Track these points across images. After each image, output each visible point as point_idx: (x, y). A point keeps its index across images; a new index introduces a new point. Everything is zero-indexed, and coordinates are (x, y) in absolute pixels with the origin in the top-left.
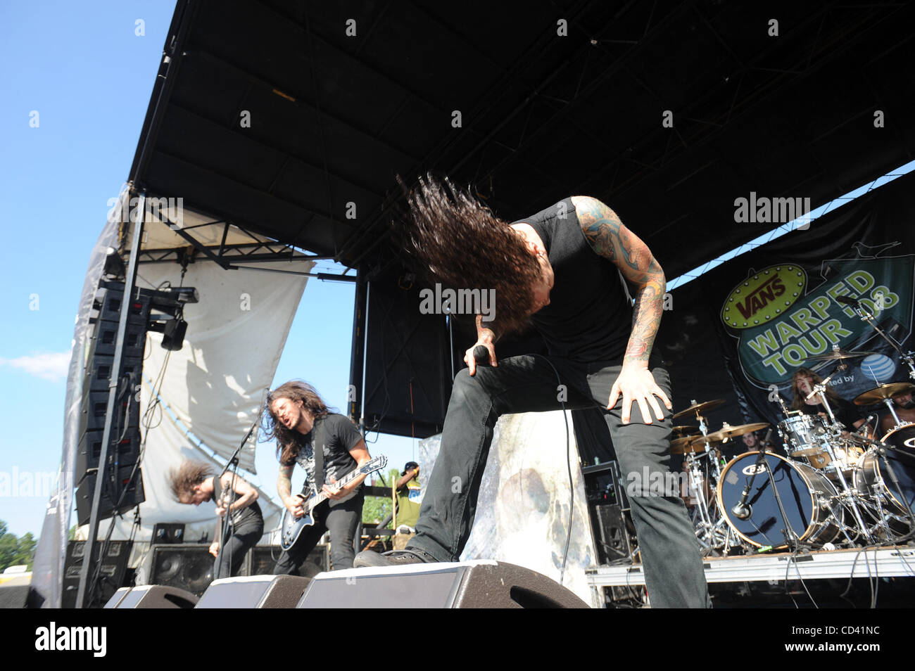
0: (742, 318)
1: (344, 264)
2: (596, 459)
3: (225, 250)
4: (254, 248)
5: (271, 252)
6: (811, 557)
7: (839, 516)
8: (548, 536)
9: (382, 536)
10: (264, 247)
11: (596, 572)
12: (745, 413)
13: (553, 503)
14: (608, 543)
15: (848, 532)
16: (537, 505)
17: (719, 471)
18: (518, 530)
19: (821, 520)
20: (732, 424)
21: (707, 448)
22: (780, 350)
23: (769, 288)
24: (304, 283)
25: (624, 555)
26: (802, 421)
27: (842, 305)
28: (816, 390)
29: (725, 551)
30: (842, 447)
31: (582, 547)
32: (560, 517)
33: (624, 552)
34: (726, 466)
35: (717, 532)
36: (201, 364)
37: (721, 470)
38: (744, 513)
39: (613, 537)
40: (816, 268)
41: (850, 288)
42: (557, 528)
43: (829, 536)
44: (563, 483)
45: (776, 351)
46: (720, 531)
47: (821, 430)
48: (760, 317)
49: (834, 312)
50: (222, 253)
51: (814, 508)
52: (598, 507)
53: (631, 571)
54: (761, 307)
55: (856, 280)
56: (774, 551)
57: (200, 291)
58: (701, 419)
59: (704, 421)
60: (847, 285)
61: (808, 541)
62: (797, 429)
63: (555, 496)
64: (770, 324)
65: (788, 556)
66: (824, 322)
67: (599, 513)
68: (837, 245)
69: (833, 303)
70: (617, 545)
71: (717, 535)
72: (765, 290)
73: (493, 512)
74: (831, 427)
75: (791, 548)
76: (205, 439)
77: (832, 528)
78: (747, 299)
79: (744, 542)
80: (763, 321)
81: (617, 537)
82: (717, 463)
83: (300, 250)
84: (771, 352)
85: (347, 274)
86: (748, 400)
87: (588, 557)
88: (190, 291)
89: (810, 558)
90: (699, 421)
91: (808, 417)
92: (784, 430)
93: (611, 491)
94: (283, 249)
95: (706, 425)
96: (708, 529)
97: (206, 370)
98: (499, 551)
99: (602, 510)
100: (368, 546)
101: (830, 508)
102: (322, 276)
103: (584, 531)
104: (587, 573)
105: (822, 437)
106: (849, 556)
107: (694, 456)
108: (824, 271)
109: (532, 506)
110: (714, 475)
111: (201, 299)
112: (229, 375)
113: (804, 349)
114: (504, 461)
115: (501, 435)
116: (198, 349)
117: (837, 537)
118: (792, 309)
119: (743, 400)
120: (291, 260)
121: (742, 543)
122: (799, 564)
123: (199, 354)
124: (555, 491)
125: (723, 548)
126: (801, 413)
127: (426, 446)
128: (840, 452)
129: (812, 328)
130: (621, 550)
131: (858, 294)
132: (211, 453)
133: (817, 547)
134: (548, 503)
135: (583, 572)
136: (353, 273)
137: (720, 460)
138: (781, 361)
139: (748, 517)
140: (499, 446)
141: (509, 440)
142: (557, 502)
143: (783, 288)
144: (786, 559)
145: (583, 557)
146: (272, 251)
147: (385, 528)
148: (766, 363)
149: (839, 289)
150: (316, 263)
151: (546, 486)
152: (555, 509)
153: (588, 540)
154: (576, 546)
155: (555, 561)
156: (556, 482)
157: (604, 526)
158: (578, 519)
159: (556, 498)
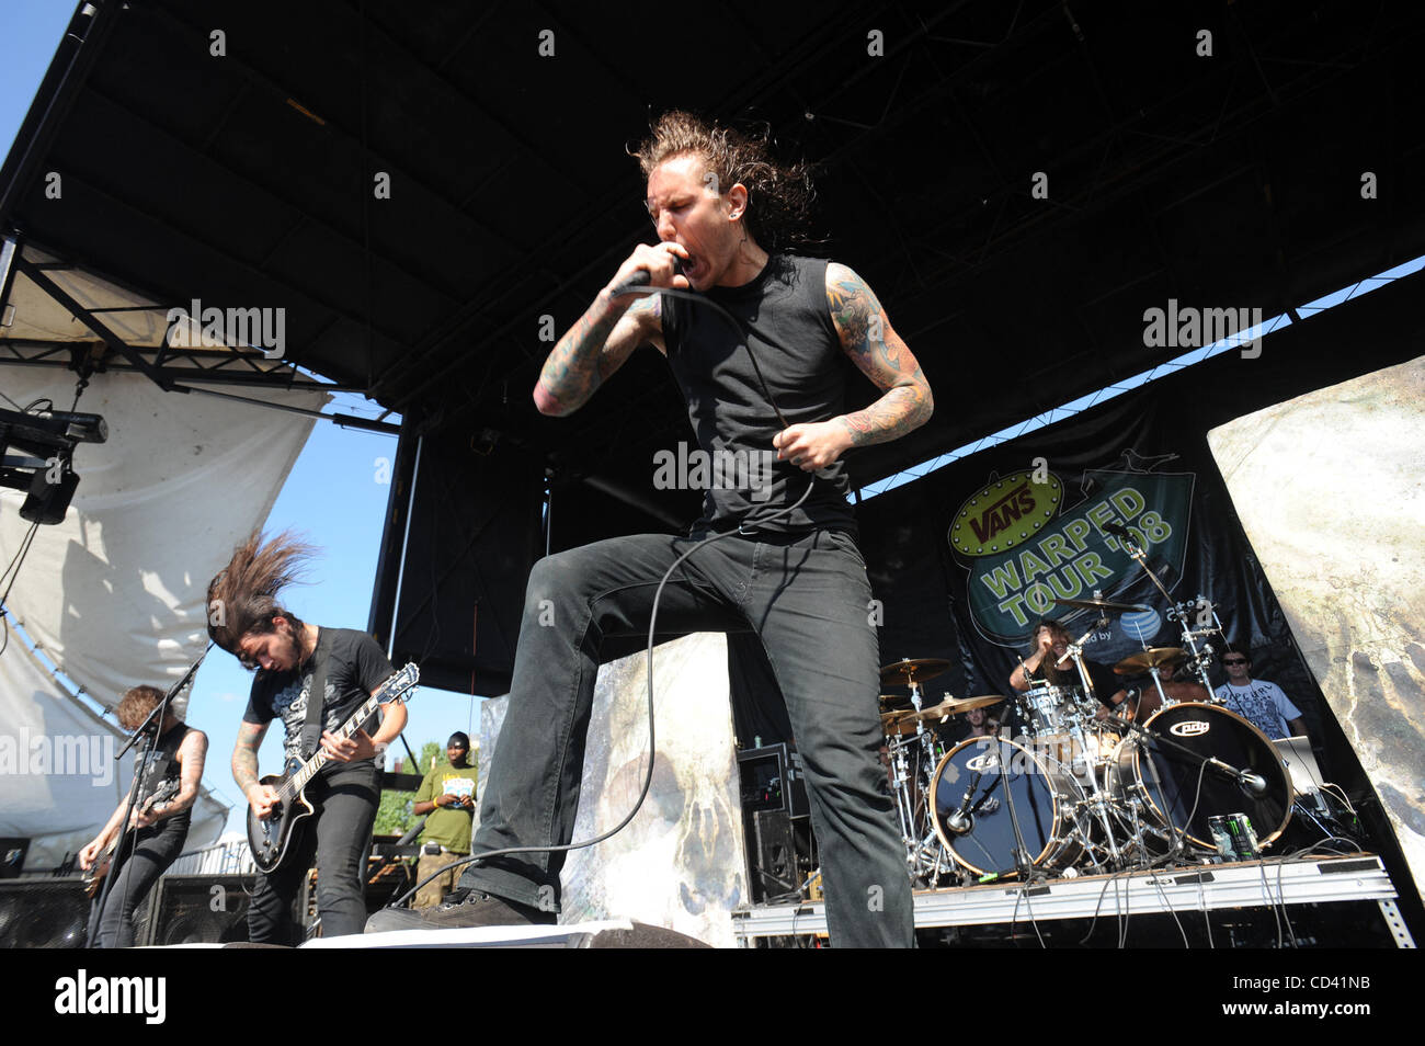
0: (977, 541)
1: (381, 403)
2: (758, 739)
3: (167, 357)
4: (224, 360)
5: (254, 370)
6: (1048, 888)
7: (1084, 830)
8: (676, 859)
9: (404, 857)
10: (242, 360)
11: (747, 916)
12: (970, 678)
13: (689, 806)
14: (767, 869)
15: (1095, 851)
16: (663, 810)
18: (629, 849)
19: (1062, 836)
20: (956, 696)
21: (920, 730)
22: (1022, 591)
23: (1014, 502)
24: (309, 427)
25: (790, 887)
26: (1048, 695)
27: (1104, 534)
28: (1069, 652)
29: (934, 881)
31: (728, 876)
32: (697, 829)
33: (790, 883)
34: (944, 757)
35: (925, 853)
36: (97, 547)
37: (937, 762)
38: (964, 825)
39: (776, 860)
40: (1076, 480)
41: (1116, 511)
42: (692, 847)
43: (1071, 857)
44: (707, 776)
45: (1017, 592)
46: (928, 851)
47: (1071, 708)
48: (1000, 542)
49: (1094, 543)
50: (161, 360)
51: (1056, 818)
52: (756, 814)
53: (800, 913)
54: (1003, 527)
55: (1124, 501)
56: (1000, 880)
57: (111, 421)
58: (913, 685)
59: (918, 689)
60: (1112, 507)
61: (1045, 866)
63: (693, 795)
64: (1013, 552)
65: (1018, 887)
66: (1080, 555)
67: (757, 823)
68: (1104, 450)
69: (1093, 530)
70: (780, 872)
71: (923, 856)
72: (1009, 503)
73: (593, 820)
74: (1085, 704)
75: (1023, 876)
76: (91, 685)
77: (1075, 846)
78: (985, 515)
79: (959, 867)
80: (1003, 548)
81: (781, 860)
82: (931, 752)
83: (307, 372)
84: (1011, 593)
85: (384, 420)
86: (974, 660)
87: (737, 891)
88: (93, 420)
89: (1046, 891)
90: (911, 689)
91: (1057, 689)
93: (776, 789)
94: (276, 368)
95: (920, 695)
96: (911, 848)
97: (103, 558)
98: (596, 882)
99: (763, 818)
100: (379, 873)
101: (1075, 818)
102: (341, 420)
103: (733, 850)
104: (734, 916)
105: (1072, 718)
106: (1094, 886)
107: (901, 741)
108: (1086, 485)
109: (656, 811)
110: (926, 769)
111: (111, 437)
112: (149, 570)
114: (618, 737)
115: (616, 698)
116: (93, 521)
117: (1079, 858)
118: (1041, 533)
119: (968, 660)
120: (289, 388)
121: (957, 869)
122: (1033, 900)
123: (95, 531)
124: (694, 788)
125: (931, 874)
126: (1048, 684)
127: (494, 709)
129: (1065, 562)
130: (785, 879)
131: (1124, 520)
132: (99, 710)
133: (1055, 873)
134: (681, 807)
135: (728, 915)
136: (395, 419)
137: (937, 745)
138: (1022, 605)
139: (968, 831)
140: (612, 715)
141: (627, 707)
142: (696, 804)
143: (1032, 503)
144: (1016, 893)
145: (729, 891)
146: (257, 368)
148: (1003, 608)
149: (1100, 514)
150: (333, 397)
151: (680, 779)
152: (691, 816)
153: (738, 864)
154: (719, 873)
155: (686, 898)
156: (696, 775)
157: (762, 842)
158: (726, 833)
159: (695, 800)
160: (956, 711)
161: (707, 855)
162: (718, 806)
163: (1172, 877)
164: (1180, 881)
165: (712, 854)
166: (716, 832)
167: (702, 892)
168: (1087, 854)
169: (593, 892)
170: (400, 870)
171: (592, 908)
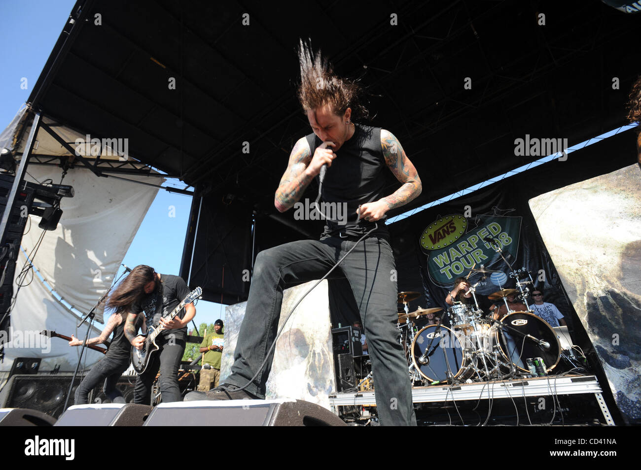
1: (186, 183)
2: (340, 324)
3: (99, 162)
4: (123, 164)
5: (134, 168)
6: (460, 387)
7: (475, 364)
8: (306, 373)
9: (193, 370)
10: (129, 164)
11: (335, 397)
12: (428, 300)
13: (311, 351)
14: (343, 378)
15: (479, 372)
16: (300, 352)
17: (413, 335)
18: (286, 369)
19: (466, 366)
20: (423, 308)
21: (408, 321)
22: (450, 264)
23: (447, 228)
24: (156, 192)
25: (353, 386)
26: (461, 308)
27: (484, 242)
28: (470, 290)
30: (480, 323)
31: (327, 380)
32: (314, 361)
33: (352, 384)
34: (417, 333)
36: (69, 240)
37: (415, 335)
38: (425, 361)
39: (347, 374)
40: (473, 219)
41: (489, 232)
42: (312, 368)
43: (470, 375)
44: (319, 339)
45: (448, 265)
47: (470, 313)
48: (441, 244)
49: (480, 245)
50: (96, 164)
51: (464, 358)
52: (339, 355)
53: (357, 396)
54: (442, 238)
55: (493, 228)
56: (440, 384)
57: (75, 188)
58: (405, 303)
59: (407, 305)
60: (487, 230)
61: (459, 378)
62: (458, 312)
63: (313, 347)
64: (446, 248)
65: (448, 387)
66: (474, 250)
67: (339, 359)
68: (484, 207)
69: (480, 239)
70: (349, 379)
72: (445, 228)
75: (450, 383)
76: (66, 296)
77: (471, 370)
78: (435, 233)
79: (423, 378)
80: (442, 246)
81: (349, 374)
82: (412, 331)
83: (155, 169)
84: (445, 265)
85: (187, 190)
86: (430, 293)
87: (331, 387)
88: (68, 188)
89: (459, 388)
90: (404, 305)
91: (465, 305)
92: (451, 312)
93: (347, 345)
94: (144, 167)
95: (408, 307)
97: (72, 244)
99: (342, 357)
100: (183, 377)
101: (471, 359)
102: (169, 189)
103: (329, 370)
104: (330, 397)
105: (471, 318)
106: (479, 387)
107: (399, 326)
108: (477, 221)
109: (297, 353)
110: (410, 338)
111: (76, 195)
112: (90, 250)
113: (463, 264)
116: (68, 229)
117: (473, 375)
118: (458, 241)
119: (427, 292)
120: (148, 176)
121: (422, 379)
122: (454, 392)
123: (68, 233)
124: (313, 344)
126: (461, 303)
127: (231, 310)
128: (479, 326)
129: (468, 253)
130: (351, 382)
131: (492, 236)
132: (69, 307)
133: (463, 381)
134: (308, 352)
135: (327, 396)
136: (192, 189)
137: (414, 328)
138: (450, 270)
139: (427, 363)
141: (285, 309)
142: (314, 351)
143: (455, 228)
144: (447, 389)
145: (328, 387)
147: (196, 365)
148: (442, 271)
149: (483, 233)
150: (166, 180)
151: (308, 340)
152: (312, 356)
153: (331, 376)
154: (324, 380)
155: (310, 389)
156: (314, 339)
157: (341, 367)
158: (327, 363)
159: (314, 348)
160: (422, 314)
161: (318, 372)
162: (323, 352)
163: (511, 383)
164: (514, 385)
165: (321, 372)
166: (322, 362)
167: (316, 387)
168: (476, 373)
169: (271, 386)
170: (191, 375)
171: (270, 393)
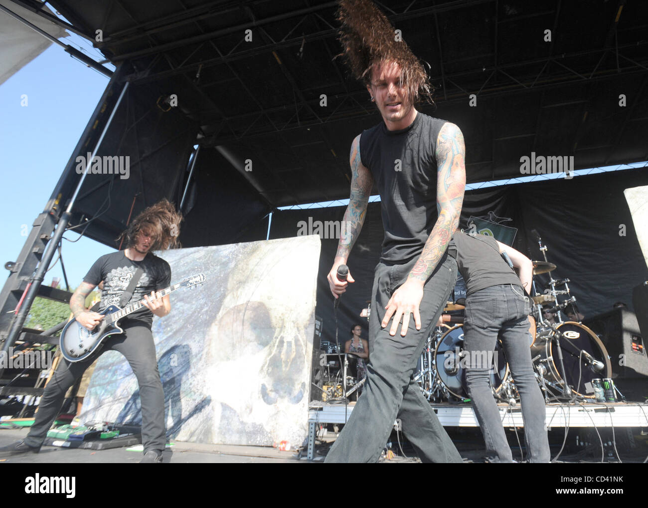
1: (103, 53)
8: (262, 369)
13: (276, 338)
16: (258, 338)
18: (228, 359)
24: (47, 45)
31: (296, 383)
32: (280, 352)
42: (275, 363)
44: (293, 321)
63: (280, 332)
73: (204, 338)
85: (104, 65)
87: (301, 394)
102: (71, 50)
103: (303, 368)
109: (253, 338)
114: (233, 289)
115: (236, 265)
124: (282, 327)
134: (271, 338)
136: (111, 67)
140: (231, 275)
141: (244, 272)
142: (282, 338)
145: (296, 393)
150: (69, 33)
151: (274, 321)
152: (277, 344)
154: (291, 381)
155: (264, 393)
156: (286, 319)
158: (300, 357)
159: (281, 335)
161: (284, 369)
162: (297, 341)
163: (593, 408)
164: (597, 411)
165: (287, 369)
166: (293, 355)
167: (276, 391)
